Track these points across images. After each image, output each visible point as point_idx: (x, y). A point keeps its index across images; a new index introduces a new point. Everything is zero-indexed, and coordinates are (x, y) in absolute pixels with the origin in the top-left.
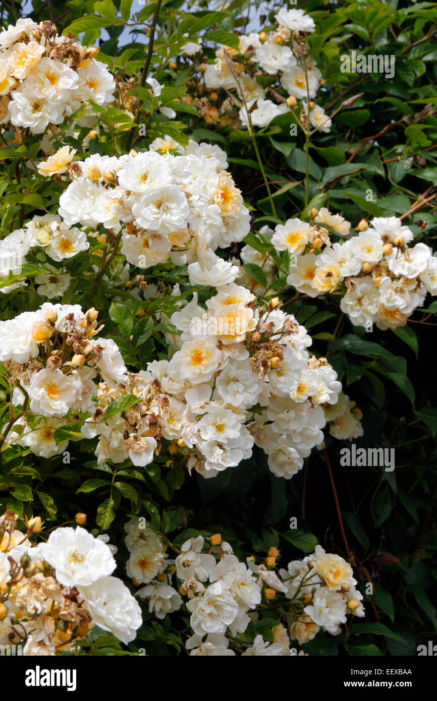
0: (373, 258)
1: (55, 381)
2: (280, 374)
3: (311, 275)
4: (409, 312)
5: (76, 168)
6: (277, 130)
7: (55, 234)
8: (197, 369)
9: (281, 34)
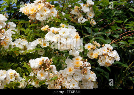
0: (105, 52)
1: (43, 73)
2: (86, 75)
3: (92, 54)
4: (111, 64)
5: (49, 30)
6: (85, 24)
7: (43, 42)
8: (70, 72)
9: (88, 5)
